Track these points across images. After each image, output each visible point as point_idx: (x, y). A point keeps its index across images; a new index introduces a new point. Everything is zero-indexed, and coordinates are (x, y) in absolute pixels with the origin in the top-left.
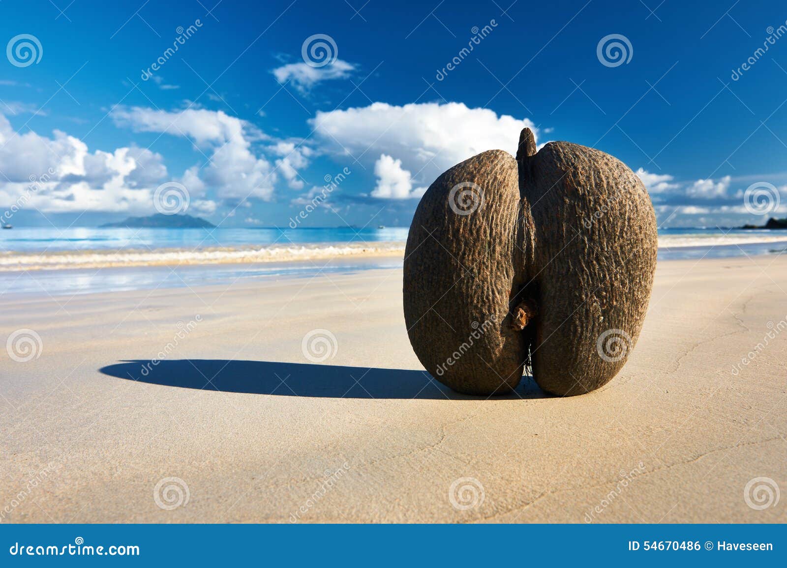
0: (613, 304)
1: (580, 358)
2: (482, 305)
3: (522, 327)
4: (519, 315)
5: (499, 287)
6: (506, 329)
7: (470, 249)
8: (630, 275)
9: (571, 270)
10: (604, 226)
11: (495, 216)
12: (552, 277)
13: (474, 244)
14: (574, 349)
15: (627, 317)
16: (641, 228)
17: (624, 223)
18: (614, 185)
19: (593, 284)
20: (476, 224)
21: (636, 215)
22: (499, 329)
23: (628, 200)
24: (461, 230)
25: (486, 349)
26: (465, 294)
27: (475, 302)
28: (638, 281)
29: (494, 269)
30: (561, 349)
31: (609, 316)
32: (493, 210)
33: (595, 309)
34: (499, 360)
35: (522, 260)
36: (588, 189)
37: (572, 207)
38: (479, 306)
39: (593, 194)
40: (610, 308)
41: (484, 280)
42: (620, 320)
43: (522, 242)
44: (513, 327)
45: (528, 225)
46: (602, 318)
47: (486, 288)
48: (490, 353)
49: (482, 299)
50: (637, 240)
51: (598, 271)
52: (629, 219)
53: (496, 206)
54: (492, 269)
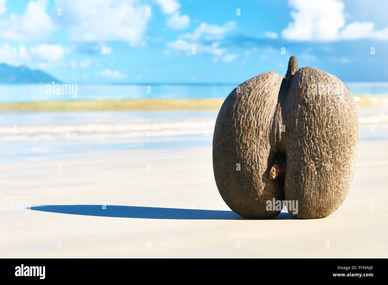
0: (322, 164)
1: (306, 195)
2: (251, 165)
3: (274, 177)
4: (272, 171)
5: (261, 155)
6: (265, 179)
7: (245, 133)
8: (332, 148)
9: (299, 145)
10: (317, 121)
11: (260, 114)
12: (290, 149)
13: (248, 130)
14: (302, 189)
15: (333, 173)
16: (339, 122)
17: (328, 119)
18: (325, 97)
19: (311, 153)
20: (249, 119)
21: (336, 115)
22: (261, 178)
23: (332, 106)
24: (241, 122)
25: (254, 190)
26: (242, 158)
27: (248, 163)
28: (338, 152)
29: (259, 144)
30: (295, 190)
31: (320, 171)
32: (259, 111)
33: (312, 167)
34: (262, 196)
35: (274, 140)
36: (311, 100)
37: (301, 110)
38: (250, 165)
39: (313, 103)
40: (320, 167)
41: (253, 151)
42: (327, 174)
43: (274, 129)
44: (269, 177)
45: (278, 119)
46: (316, 172)
47: (254, 155)
48: (257, 192)
49: (252, 161)
50: (336, 129)
51: (314, 146)
52: (332, 117)
53: (261, 109)
54: (257, 144)
